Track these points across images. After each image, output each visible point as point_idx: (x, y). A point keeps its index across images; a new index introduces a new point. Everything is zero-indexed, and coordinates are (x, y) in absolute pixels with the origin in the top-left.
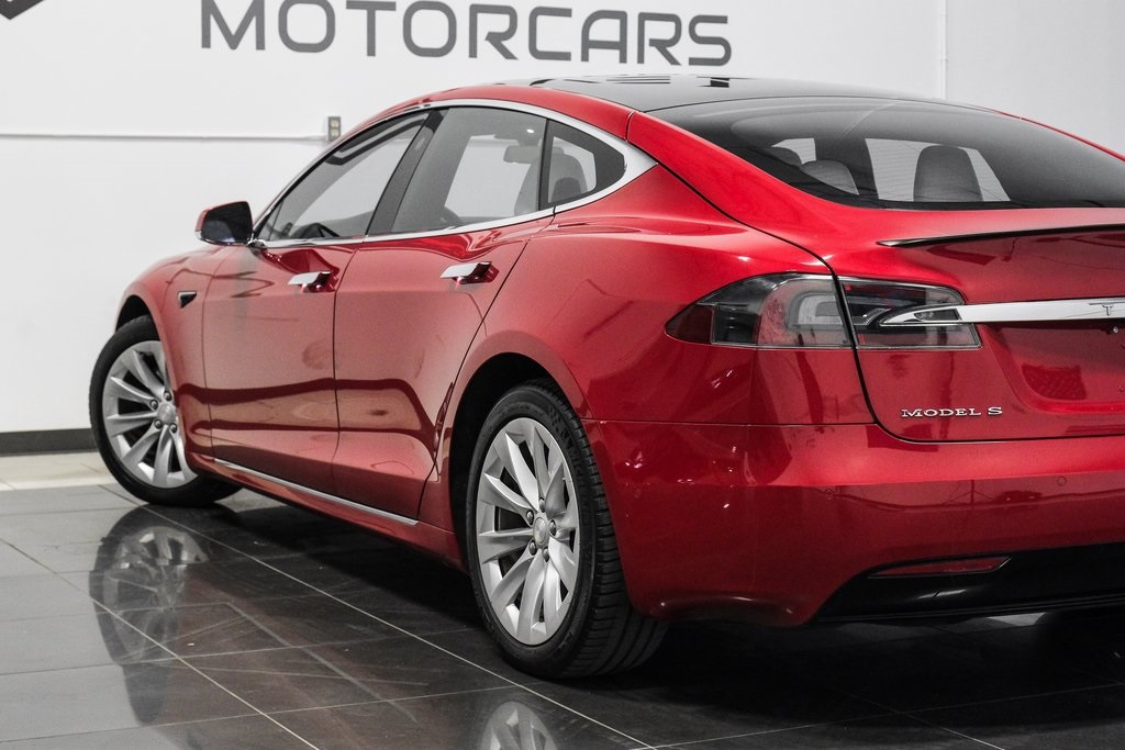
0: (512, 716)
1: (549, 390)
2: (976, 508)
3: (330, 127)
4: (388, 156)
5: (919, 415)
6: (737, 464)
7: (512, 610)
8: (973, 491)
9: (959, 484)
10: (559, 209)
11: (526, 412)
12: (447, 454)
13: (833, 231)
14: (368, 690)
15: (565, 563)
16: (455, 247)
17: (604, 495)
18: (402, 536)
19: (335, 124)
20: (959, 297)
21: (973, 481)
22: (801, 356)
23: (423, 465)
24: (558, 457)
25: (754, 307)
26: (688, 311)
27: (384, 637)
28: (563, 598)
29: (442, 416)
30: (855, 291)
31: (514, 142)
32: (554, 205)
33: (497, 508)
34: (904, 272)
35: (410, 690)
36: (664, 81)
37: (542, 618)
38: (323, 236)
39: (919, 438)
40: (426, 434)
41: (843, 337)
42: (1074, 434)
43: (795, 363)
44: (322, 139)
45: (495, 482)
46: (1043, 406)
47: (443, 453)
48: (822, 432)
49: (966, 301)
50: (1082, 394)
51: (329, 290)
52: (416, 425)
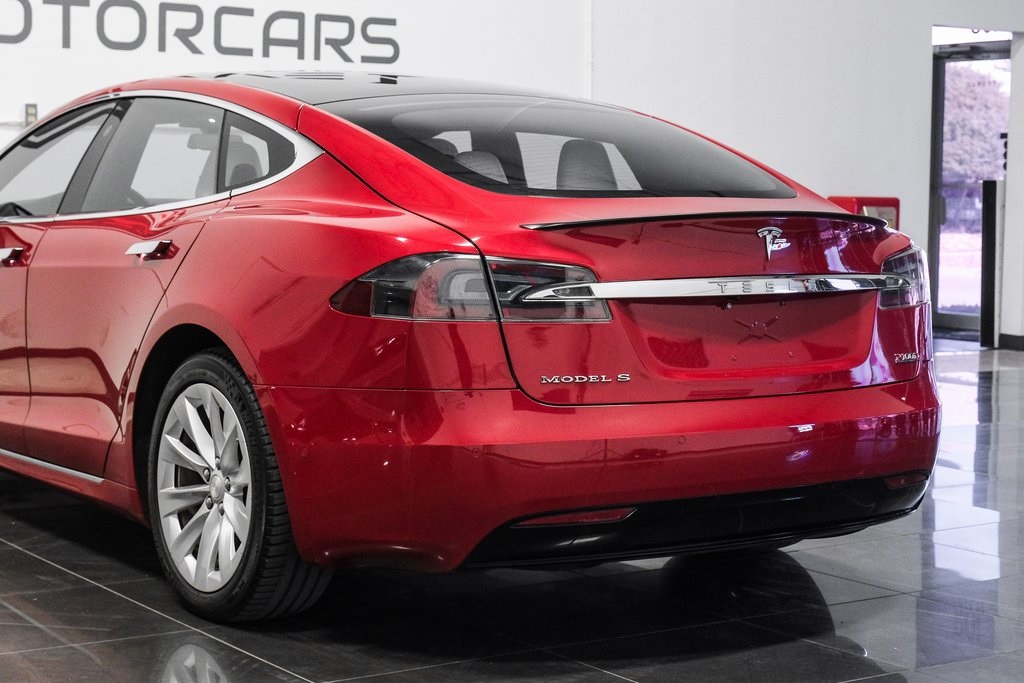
0: (189, 657)
1: (225, 358)
2: (609, 464)
3: (27, 114)
4: (78, 141)
5: (557, 381)
6: (395, 426)
7: (190, 561)
8: (606, 450)
9: (594, 442)
10: (235, 192)
11: (203, 377)
12: (131, 417)
13: (482, 215)
14: (54, 634)
15: (239, 516)
16: (139, 227)
17: (273, 454)
18: (89, 492)
19: (32, 111)
20: (592, 276)
21: (606, 441)
22: (453, 328)
23: (108, 426)
24: (233, 419)
25: (410, 284)
26: (351, 287)
27: (68, 587)
28: (236, 549)
29: (126, 382)
30: (500, 269)
31: (197, 131)
32: (230, 188)
33: (177, 467)
34: (544, 253)
35: (93, 635)
36: (339, 77)
37: (217, 568)
38: (18, 214)
39: (558, 401)
40: (111, 397)
41: (488, 311)
42: (696, 398)
43: (447, 336)
44: (20, 124)
45: (175, 442)
46: (666, 373)
47: (127, 416)
48: (471, 396)
49: (599, 279)
50: (705, 363)
51: (22, 265)
52: (102, 389)
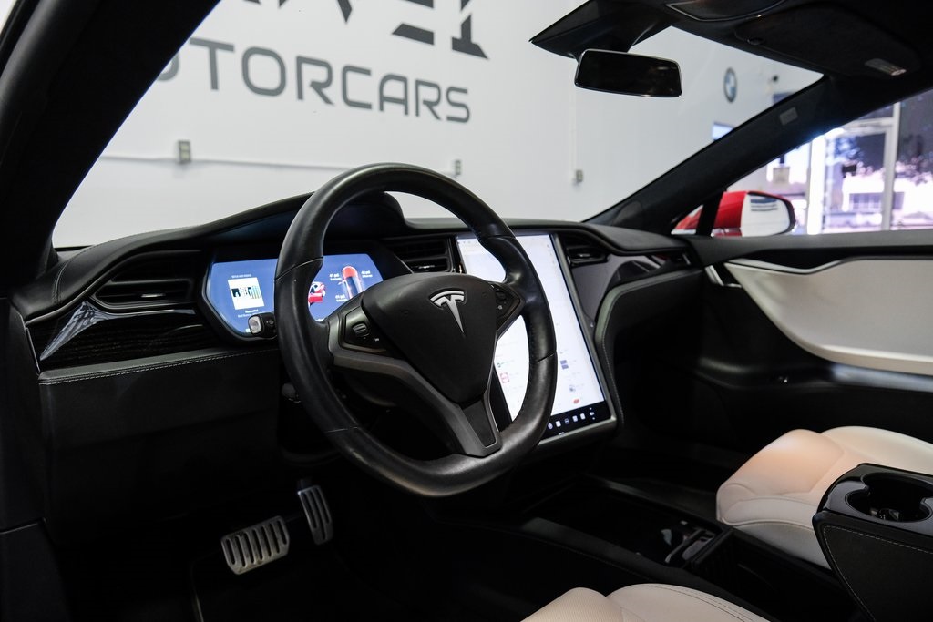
3: (181, 150)
19: (185, 147)
44: (175, 160)
